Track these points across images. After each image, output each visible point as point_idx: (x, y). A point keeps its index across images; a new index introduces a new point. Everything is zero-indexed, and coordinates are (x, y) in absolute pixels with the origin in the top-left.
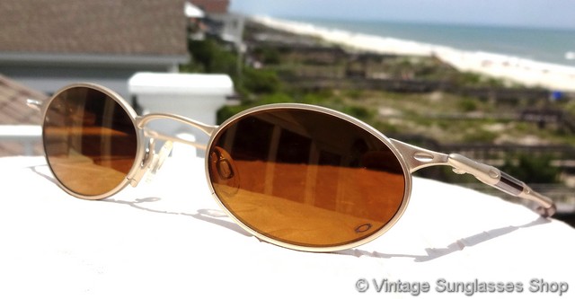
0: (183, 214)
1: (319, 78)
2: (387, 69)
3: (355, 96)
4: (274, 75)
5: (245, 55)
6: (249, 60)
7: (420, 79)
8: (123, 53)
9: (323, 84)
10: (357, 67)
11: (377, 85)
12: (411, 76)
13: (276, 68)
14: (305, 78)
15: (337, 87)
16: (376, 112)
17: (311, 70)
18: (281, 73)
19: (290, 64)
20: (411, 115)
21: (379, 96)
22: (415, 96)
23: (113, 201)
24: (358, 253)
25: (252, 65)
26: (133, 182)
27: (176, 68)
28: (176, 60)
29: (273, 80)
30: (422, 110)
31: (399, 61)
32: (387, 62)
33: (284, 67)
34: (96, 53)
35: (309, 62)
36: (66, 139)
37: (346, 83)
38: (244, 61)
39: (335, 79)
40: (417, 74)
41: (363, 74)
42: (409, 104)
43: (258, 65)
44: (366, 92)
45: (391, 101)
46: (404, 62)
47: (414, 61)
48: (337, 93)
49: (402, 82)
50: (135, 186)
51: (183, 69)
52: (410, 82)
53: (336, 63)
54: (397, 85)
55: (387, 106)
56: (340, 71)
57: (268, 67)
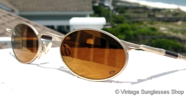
0: (54, 68)
1: (139, 17)
2: (162, 14)
3: (151, 24)
4: (123, 17)
5: (113, 11)
6: (114, 12)
7: (174, 17)
8: (70, 11)
9: (140, 20)
10: (152, 13)
11: (159, 20)
12: (170, 16)
13: (123, 14)
14: (134, 18)
15: (145, 21)
16: (159, 29)
17: (136, 15)
18: (125, 16)
19: (128, 13)
20: (171, 30)
21: (160, 23)
22: (172, 23)
23: (33, 64)
24: (111, 82)
25: (115, 14)
26: (38, 57)
27: (89, 16)
28: (89, 13)
29: (123, 19)
30: (175, 28)
31: (167, 11)
32: (162, 11)
33: (126, 14)
34: (60, 11)
35: (135, 12)
36: (21, 42)
37: (148, 19)
38: (112, 12)
39: (144, 18)
40: (173, 15)
41: (154, 16)
42: (171, 26)
43: (117, 14)
44: (155, 22)
45: (164, 25)
46: (168, 11)
47: (172, 11)
48: (145, 23)
49: (168, 18)
50: (39, 58)
51: (91, 16)
52: (170, 18)
53: (144, 12)
54: (166, 19)
55: (162, 27)
56: (146, 15)
57: (121, 14)
